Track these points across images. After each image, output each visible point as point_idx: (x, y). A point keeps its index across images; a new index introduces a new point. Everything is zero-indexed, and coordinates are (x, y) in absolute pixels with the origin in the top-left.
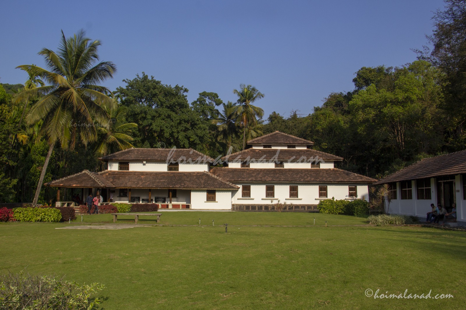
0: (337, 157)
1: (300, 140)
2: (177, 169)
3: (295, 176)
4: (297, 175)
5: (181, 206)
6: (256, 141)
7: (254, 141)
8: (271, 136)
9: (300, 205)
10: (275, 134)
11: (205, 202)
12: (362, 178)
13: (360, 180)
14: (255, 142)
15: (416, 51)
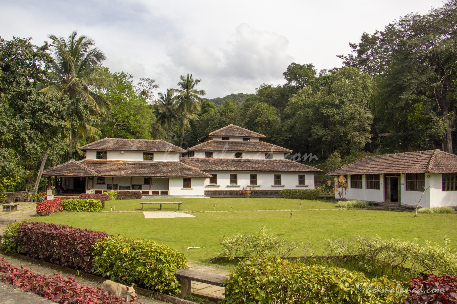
0: (288, 149)
1: (254, 134)
2: (152, 159)
3: (254, 166)
4: (256, 165)
5: (160, 193)
6: (216, 133)
7: (214, 134)
8: (227, 128)
9: (259, 191)
10: (231, 127)
11: (181, 189)
12: (309, 168)
13: (308, 170)
14: (216, 135)
15: (341, 57)
